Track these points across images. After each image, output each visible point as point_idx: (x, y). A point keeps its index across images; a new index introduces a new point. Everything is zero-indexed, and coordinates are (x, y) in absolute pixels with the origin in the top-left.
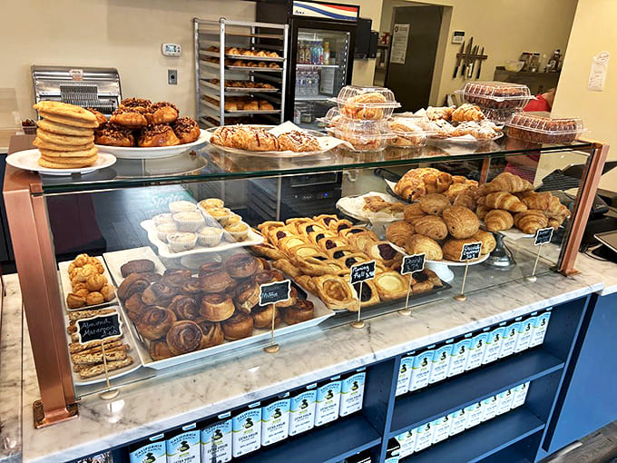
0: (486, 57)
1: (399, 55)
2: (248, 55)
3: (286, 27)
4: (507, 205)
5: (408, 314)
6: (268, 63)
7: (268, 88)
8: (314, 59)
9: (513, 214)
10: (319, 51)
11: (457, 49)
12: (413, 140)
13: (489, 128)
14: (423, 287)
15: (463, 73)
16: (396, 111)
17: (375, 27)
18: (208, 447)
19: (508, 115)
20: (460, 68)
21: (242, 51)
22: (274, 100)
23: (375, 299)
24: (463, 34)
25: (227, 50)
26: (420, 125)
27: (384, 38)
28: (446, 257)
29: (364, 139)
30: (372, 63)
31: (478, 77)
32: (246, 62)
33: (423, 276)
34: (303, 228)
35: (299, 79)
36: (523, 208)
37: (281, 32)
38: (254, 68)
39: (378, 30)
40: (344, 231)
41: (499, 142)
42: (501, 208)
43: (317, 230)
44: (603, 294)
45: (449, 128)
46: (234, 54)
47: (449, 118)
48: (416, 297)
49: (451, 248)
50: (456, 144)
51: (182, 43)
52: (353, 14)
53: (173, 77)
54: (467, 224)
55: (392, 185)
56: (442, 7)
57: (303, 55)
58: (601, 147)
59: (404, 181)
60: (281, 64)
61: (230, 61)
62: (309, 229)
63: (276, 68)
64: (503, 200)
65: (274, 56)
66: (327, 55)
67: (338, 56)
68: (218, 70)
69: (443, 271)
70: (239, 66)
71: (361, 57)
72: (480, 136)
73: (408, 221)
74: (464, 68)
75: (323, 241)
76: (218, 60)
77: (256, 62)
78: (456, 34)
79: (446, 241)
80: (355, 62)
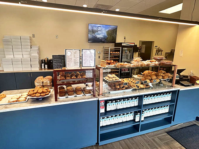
0: (163, 51)
1: (143, 51)
2: (114, 53)
3: (121, 48)
4: (161, 75)
5: (145, 90)
6: (117, 54)
7: (117, 58)
8: (126, 53)
9: (162, 76)
10: (127, 51)
11: (156, 49)
12: (144, 64)
13: (157, 63)
14: (147, 87)
15: (158, 54)
16: (142, 60)
17: (138, 46)
18: (116, 106)
19: (160, 61)
20: (157, 53)
21: (113, 52)
22: (118, 60)
23: (140, 88)
24: (157, 46)
25: (110, 52)
26: (146, 63)
27: (140, 47)
28: (151, 82)
29: (137, 64)
30: (137, 53)
31: (161, 55)
32: (113, 54)
33: (147, 85)
34: (127, 80)
35: (123, 57)
36: (164, 75)
37: (120, 48)
38: (115, 55)
39: (138, 47)
40: (134, 80)
41: (159, 65)
42: (160, 75)
43: (129, 80)
44: (180, 90)
45: (150, 63)
46: (111, 53)
47: (151, 62)
48: (146, 88)
49: (152, 81)
50: (152, 65)
51: (101, 51)
52: (134, 44)
53: (99, 57)
54: (154, 77)
55: (142, 73)
56: (152, 41)
57: (123, 52)
58: (176, 65)
59: (144, 73)
60: (120, 54)
61: (110, 54)
62: (128, 80)
63: (119, 55)
64: (160, 74)
65: (119, 53)
66: (128, 52)
67: (131, 52)
68: (109, 56)
69: (150, 85)
70: (112, 55)
71: (135, 52)
72: (155, 64)
73: (145, 78)
74: (158, 53)
75: (131, 81)
76: (108, 54)
77: (115, 54)
78: (155, 46)
79: (151, 80)
80: (134, 53)
